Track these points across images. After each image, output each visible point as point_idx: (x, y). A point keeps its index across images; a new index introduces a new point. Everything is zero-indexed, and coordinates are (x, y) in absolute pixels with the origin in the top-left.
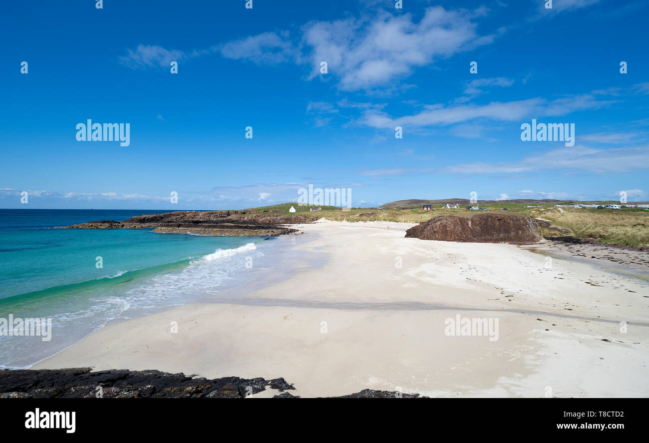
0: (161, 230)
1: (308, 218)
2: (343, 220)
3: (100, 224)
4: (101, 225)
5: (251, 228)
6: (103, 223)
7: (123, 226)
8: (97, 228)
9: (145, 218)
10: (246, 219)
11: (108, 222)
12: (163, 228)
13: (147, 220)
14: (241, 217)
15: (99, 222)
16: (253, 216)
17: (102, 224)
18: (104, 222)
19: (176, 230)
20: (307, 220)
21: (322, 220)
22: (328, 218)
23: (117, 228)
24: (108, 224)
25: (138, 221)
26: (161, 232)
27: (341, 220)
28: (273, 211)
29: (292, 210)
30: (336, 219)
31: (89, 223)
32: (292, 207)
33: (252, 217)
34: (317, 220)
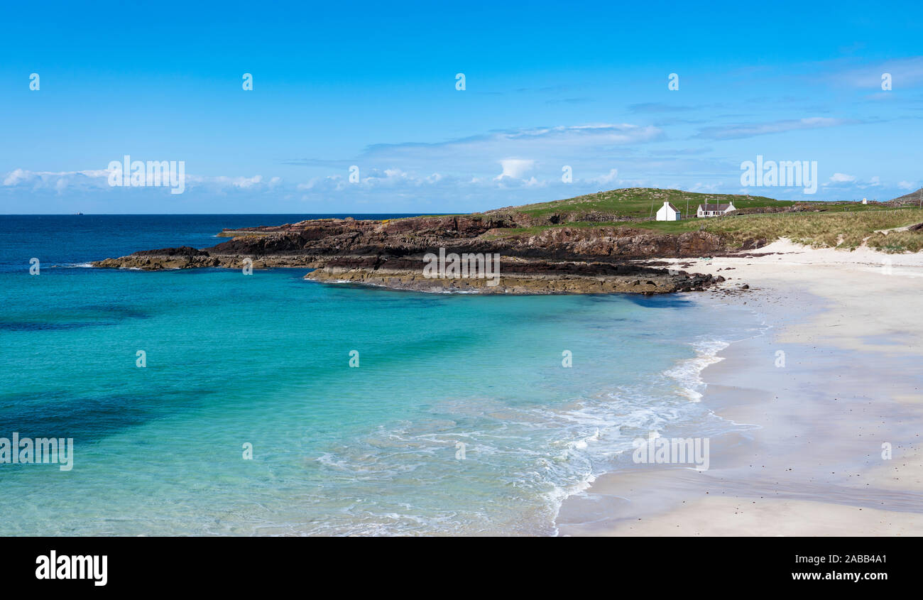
0: (330, 274)
1: (732, 239)
2: (859, 244)
3: (164, 258)
4: (169, 261)
5: (582, 271)
6: (171, 254)
7: (217, 262)
8: (161, 267)
9: (262, 242)
10: (531, 241)
11: (181, 251)
12: (336, 270)
13: (269, 246)
14: (517, 238)
15: (163, 252)
16: (554, 233)
17: (171, 258)
18: (173, 252)
19: (372, 275)
20: (729, 247)
21: (781, 245)
22: (799, 236)
23: (204, 268)
24: (182, 258)
25: (247, 249)
26: (330, 280)
27: (853, 244)
28: (580, 218)
29: (666, 213)
30: (832, 243)
31: (140, 253)
32: (666, 204)
33: (550, 236)
34: (761, 245)
